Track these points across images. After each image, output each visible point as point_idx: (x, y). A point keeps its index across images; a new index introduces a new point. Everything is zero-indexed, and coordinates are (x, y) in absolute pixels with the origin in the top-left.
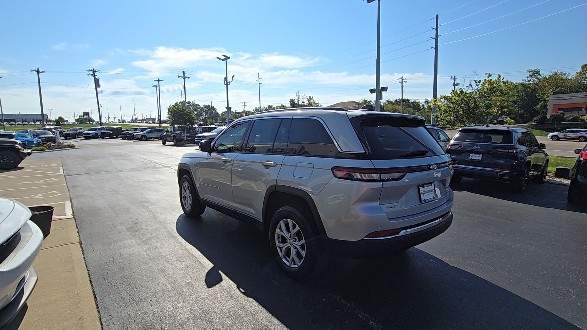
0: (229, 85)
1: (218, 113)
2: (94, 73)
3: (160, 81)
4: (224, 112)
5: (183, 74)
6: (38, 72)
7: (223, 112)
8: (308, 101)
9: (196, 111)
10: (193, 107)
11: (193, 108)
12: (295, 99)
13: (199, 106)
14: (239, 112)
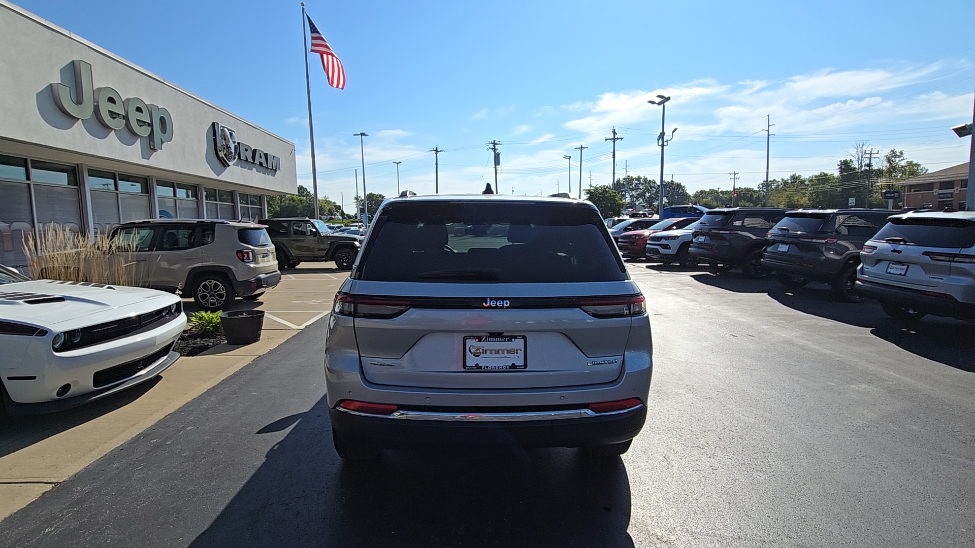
0: (667, 145)
1: (687, 194)
2: (494, 146)
3: (584, 148)
4: (699, 192)
5: (613, 135)
6: (437, 151)
7: (697, 192)
8: (889, 160)
9: (648, 192)
10: (645, 186)
11: (644, 188)
12: (853, 159)
13: (655, 183)
14: (729, 190)
